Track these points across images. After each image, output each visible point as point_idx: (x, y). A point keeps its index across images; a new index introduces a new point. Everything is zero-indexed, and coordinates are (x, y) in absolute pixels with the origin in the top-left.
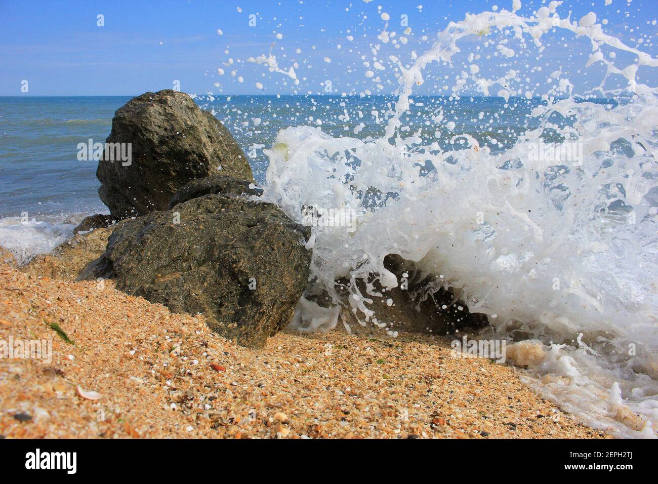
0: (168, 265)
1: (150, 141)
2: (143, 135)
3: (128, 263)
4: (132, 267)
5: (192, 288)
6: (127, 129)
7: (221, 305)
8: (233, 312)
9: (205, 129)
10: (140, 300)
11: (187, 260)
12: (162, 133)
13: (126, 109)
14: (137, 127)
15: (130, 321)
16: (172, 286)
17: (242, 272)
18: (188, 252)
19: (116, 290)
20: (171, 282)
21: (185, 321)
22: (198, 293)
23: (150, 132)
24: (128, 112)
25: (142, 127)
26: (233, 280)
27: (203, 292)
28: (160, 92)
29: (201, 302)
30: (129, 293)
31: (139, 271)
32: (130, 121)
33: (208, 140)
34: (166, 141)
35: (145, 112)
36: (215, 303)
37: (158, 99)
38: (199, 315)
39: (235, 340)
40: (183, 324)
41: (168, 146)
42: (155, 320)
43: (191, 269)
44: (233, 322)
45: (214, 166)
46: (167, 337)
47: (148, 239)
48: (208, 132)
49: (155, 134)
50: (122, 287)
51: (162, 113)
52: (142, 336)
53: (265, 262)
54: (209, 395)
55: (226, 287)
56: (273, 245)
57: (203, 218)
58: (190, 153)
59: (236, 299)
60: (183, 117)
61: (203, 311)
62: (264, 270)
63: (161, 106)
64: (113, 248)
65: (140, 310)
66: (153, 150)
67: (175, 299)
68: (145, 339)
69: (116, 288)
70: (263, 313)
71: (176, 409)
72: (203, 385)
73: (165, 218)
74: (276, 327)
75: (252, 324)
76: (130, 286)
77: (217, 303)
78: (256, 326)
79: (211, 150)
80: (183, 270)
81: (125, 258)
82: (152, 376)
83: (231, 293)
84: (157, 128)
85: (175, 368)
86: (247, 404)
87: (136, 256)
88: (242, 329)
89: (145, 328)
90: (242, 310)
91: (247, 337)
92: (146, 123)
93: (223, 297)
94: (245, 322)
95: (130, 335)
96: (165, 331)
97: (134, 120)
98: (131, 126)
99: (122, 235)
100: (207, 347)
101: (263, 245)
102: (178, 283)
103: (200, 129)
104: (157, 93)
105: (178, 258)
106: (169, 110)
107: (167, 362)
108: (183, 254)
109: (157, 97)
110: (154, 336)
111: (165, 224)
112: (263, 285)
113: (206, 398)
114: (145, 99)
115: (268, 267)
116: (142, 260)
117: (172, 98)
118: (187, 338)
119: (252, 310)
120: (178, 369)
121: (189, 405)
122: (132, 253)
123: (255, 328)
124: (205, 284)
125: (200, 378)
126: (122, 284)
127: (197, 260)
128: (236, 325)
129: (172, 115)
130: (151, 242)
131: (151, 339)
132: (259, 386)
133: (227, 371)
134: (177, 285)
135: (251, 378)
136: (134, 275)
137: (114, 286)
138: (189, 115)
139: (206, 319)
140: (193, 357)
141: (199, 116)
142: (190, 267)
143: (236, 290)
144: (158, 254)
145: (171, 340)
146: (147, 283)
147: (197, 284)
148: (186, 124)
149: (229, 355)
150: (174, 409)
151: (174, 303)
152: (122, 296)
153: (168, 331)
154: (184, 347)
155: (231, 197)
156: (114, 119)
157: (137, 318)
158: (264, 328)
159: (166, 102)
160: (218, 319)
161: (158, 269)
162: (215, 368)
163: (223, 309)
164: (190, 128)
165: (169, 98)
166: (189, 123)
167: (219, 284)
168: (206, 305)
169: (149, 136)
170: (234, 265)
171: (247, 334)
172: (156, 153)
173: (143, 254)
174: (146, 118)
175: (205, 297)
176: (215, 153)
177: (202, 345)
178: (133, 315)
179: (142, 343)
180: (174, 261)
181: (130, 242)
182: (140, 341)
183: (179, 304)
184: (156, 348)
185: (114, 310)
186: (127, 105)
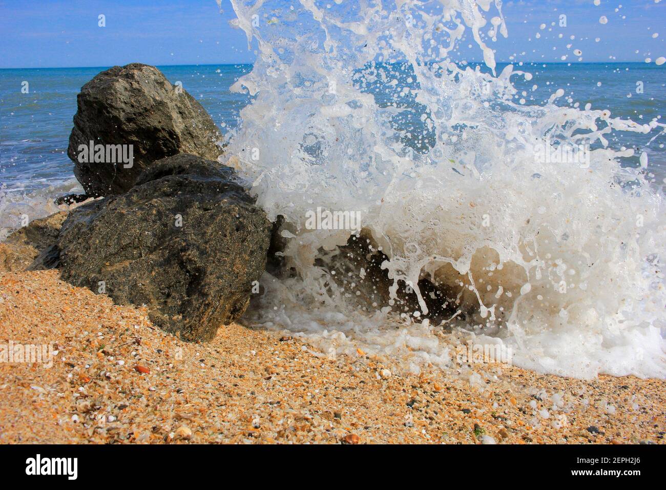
0: (117, 253)
1: (116, 119)
2: (108, 112)
3: (74, 252)
4: (78, 256)
5: (139, 278)
6: (92, 106)
7: (168, 296)
8: (180, 303)
9: (176, 105)
10: (83, 292)
11: (138, 247)
12: (128, 109)
13: (92, 85)
14: (103, 104)
15: (64, 316)
16: (119, 276)
17: (190, 260)
18: (139, 239)
19: (60, 281)
20: (118, 271)
21: (125, 314)
22: (146, 284)
23: (117, 109)
24: (93, 87)
25: (108, 104)
26: (182, 269)
27: (151, 283)
28: (127, 66)
29: (147, 292)
30: (73, 284)
31: (86, 260)
32: (94, 98)
33: (179, 115)
34: (134, 118)
35: (110, 88)
36: (162, 293)
37: (125, 73)
38: (144, 306)
39: (178, 333)
40: (123, 317)
41: (135, 123)
42: (93, 314)
43: (142, 257)
44: (179, 313)
45: (184, 143)
46: (100, 334)
47: (97, 226)
48: (179, 108)
49: (121, 111)
50: (66, 278)
51: (129, 89)
52: (72, 334)
53: (216, 249)
54: (120, 403)
55: (174, 276)
56: (226, 231)
57: (156, 202)
58: (159, 131)
59: (184, 289)
60: (151, 93)
61: (148, 302)
62: (214, 258)
63: (127, 81)
64: (62, 236)
65: (79, 303)
66: (120, 128)
67: (120, 290)
68: (76, 336)
69: (62, 278)
70: (208, 305)
71: (78, 421)
72: (118, 391)
73: (117, 203)
74: (230, 317)
75: (197, 316)
76: (75, 277)
77: (165, 293)
78: (200, 317)
79: (182, 126)
80: (133, 258)
81: (72, 247)
82: (66, 381)
83: (180, 282)
84: (123, 105)
85: (96, 370)
86: (156, 415)
87: (84, 244)
88: (186, 322)
89: (79, 324)
90: (188, 301)
91: (192, 330)
92: (112, 99)
93: (171, 286)
94: (190, 315)
95: (59, 332)
96: (100, 326)
97: (98, 97)
98: (96, 102)
99: (73, 221)
100: (139, 344)
101: (216, 231)
102: (125, 273)
103: (170, 104)
104: (125, 67)
105: (128, 246)
106: (135, 85)
107: (91, 363)
108: (134, 240)
109: (124, 72)
110: (86, 333)
111: (116, 209)
112: (211, 274)
113: (116, 406)
114: (113, 73)
115: (218, 254)
116: (90, 249)
117: (139, 72)
118: (121, 335)
119: (198, 301)
120: (99, 372)
121: (92, 417)
122: (80, 241)
123: (200, 320)
124: (154, 273)
125: (118, 382)
126: (67, 275)
127: (149, 247)
128: (180, 317)
129: (139, 91)
130: (99, 229)
131: (82, 336)
132: (178, 391)
133: (151, 373)
134: (124, 274)
135: (173, 381)
136: (80, 265)
137: (59, 276)
138: (157, 90)
139: (149, 311)
140: (120, 357)
141: (169, 91)
142: (141, 254)
143: (184, 279)
144: (107, 241)
145: (103, 337)
146: (93, 272)
147: (145, 273)
148: (155, 100)
149: (162, 353)
150: (75, 422)
151: (119, 293)
152: (66, 287)
153: (103, 326)
154: (116, 344)
155: (189, 179)
156: (79, 96)
157: (74, 312)
158: (209, 321)
159: (132, 77)
160: (163, 311)
161: (106, 257)
162: (139, 370)
163: (169, 300)
164: (159, 103)
165: (136, 72)
166: (157, 98)
167: (168, 273)
168: (151, 296)
169: (115, 113)
170: (183, 254)
171: (191, 326)
172: (123, 130)
173: (91, 242)
174: (112, 94)
175: (152, 287)
176: (187, 130)
177: (134, 343)
178: (70, 309)
179: (70, 341)
180: (124, 248)
181: (79, 230)
182: (69, 339)
183: (123, 295)
184: (85, 346)
185: (48, 304)
186: (93, 81)
